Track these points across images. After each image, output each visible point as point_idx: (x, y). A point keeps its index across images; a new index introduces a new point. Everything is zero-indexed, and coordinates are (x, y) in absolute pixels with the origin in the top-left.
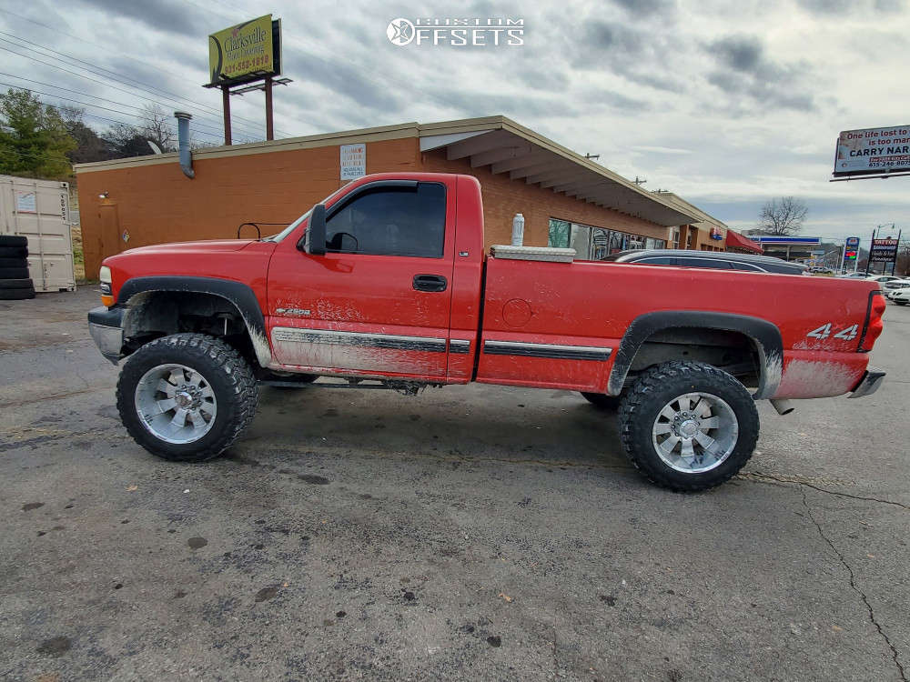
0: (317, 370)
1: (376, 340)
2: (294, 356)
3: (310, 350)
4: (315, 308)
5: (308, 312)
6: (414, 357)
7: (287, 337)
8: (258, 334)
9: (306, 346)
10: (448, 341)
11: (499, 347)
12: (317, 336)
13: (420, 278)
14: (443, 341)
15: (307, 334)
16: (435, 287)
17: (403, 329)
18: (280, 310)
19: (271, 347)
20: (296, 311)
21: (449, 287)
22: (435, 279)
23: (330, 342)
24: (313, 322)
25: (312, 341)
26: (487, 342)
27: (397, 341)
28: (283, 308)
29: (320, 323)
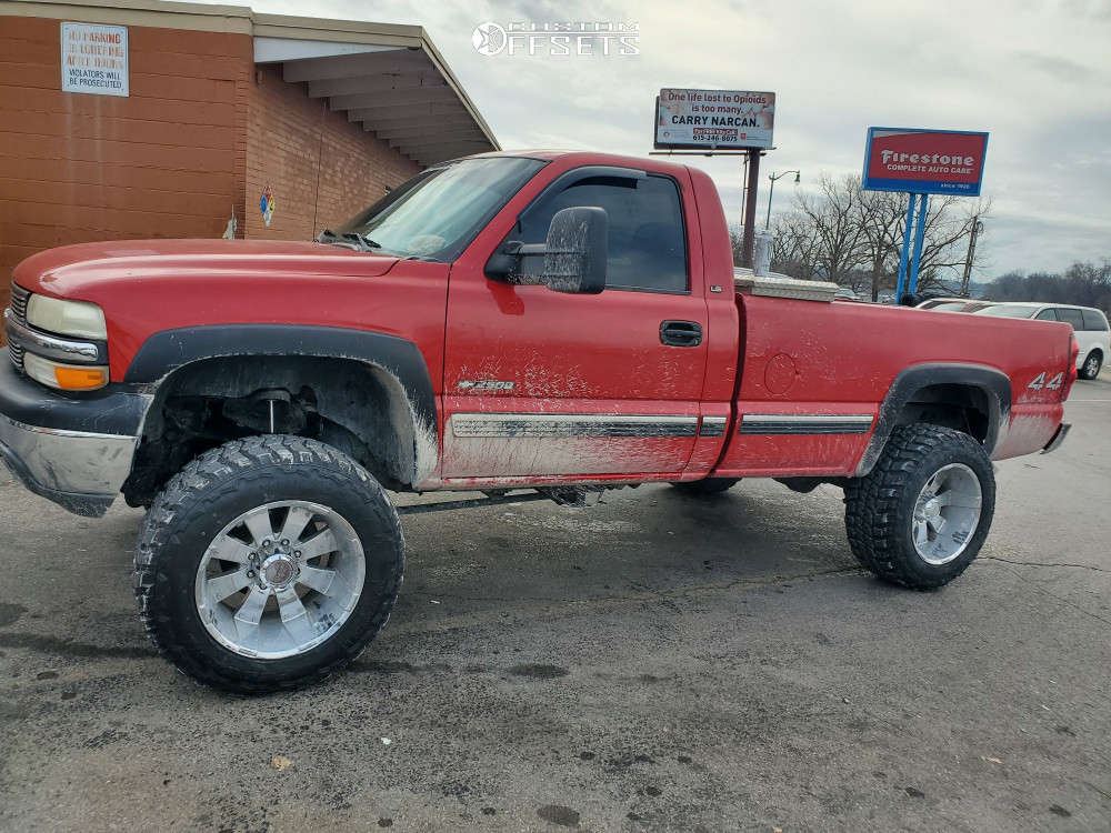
0: (503, 481)
1: (607, 425)
2: (474, 462)
3: (504, 448)
4: (522, 378)
5: (509, 386)
6: (651, 446)
7: (473, 430)
8: (428, 427)
9: (500, 444)
10: (700, 419)
11: (758, 424)
12: (522, 425)
13: (671, 326)
14: (694, 420)
15: (507, 423)
16: (688, 339)
17: (643, 405)
18: (465, 384)
19: (441, 449)
20: (492, 385)
21: (704, 339)
22: (689, 327)
23: (539, 433)
24: (514, 402)
25: (512, 434)
26: (746, 418)
27: (636, 425)
28: (470, 379)
29: (526, 402)
